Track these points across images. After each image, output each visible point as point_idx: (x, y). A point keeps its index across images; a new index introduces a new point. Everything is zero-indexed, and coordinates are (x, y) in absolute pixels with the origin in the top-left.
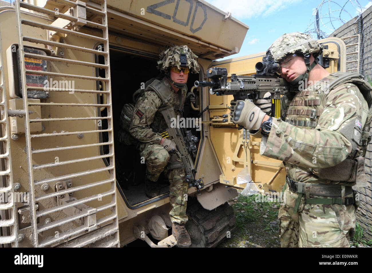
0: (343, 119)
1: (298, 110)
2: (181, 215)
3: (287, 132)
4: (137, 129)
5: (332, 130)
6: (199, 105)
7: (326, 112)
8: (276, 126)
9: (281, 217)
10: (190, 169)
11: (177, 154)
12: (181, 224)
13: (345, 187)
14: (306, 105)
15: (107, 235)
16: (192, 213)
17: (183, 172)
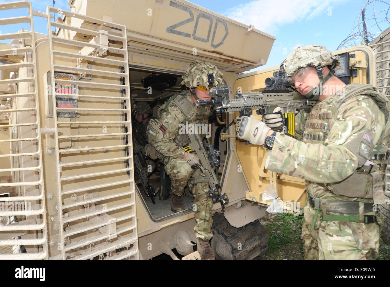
0: (351, 132)
1: (313, 124)
2: (205, 230)
3: (291, 146)
4: (161, 143)
5: (339, 143)
6: (225, 119)
7: (336, 126)
8: (279, 141)
9: (304, 236)
10: (213, 183)
11: (200, 169)
12: (206, 240)
13: (363, 204)
14: (320, 119)
15: (126, 244)
16: (220, 230)
17: (207, 187)
